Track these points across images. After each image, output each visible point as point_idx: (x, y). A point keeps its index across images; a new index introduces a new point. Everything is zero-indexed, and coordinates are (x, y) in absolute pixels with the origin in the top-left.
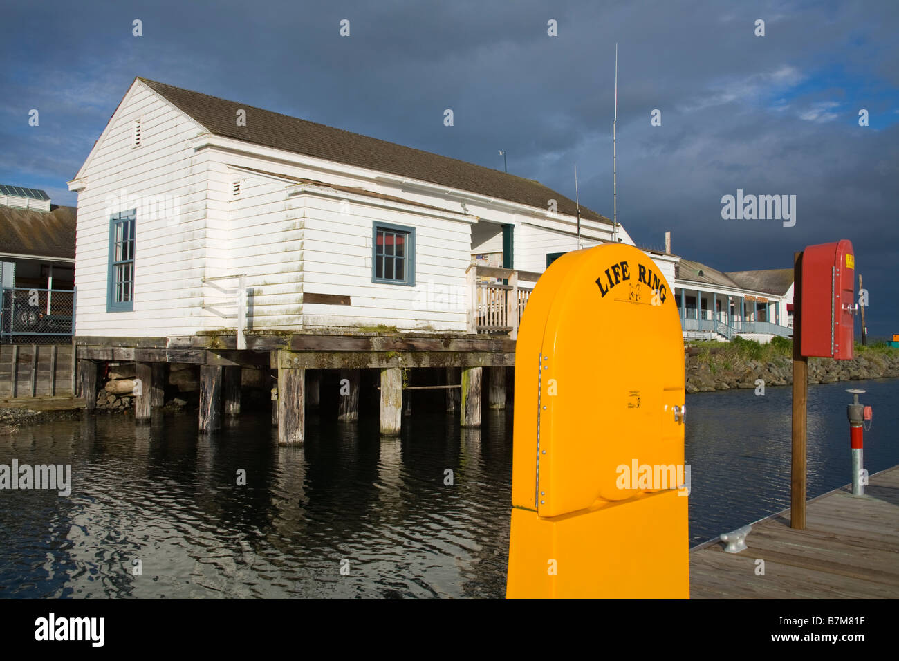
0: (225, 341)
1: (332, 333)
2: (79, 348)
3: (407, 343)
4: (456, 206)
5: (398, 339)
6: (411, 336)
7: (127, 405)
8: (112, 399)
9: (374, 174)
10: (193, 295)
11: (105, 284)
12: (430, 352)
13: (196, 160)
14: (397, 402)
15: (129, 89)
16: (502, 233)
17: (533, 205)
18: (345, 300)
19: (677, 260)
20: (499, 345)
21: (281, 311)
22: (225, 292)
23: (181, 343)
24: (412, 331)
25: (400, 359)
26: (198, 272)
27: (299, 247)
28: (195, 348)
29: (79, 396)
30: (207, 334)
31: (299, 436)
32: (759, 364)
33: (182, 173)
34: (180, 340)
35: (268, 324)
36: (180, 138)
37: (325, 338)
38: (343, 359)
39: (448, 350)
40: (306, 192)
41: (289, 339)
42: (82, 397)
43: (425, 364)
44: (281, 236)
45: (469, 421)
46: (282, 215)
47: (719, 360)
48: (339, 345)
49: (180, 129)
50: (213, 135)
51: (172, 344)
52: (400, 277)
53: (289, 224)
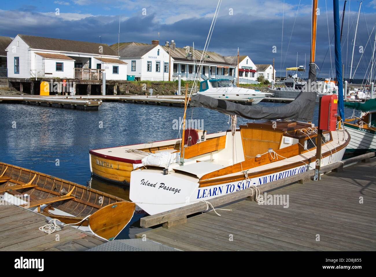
2: (9, 79)
5: (60, 79)
10: (29, 72)
11: (14, 69)
13: (29, 52)
15: (17, 36)
16: (89, 59)
18: (52, 74)
20: (79, 81)
21: (42, 75)
23: (28, 79)
26: (30, 69)
30: (32, 78)
33: (26, 53)
35: (40, 77)
37: (48, 79)
40: (45, 59)
41: (43, 79)
42: (10, 88)
44: (42, 65)
46: (42, 62)
50: (31, 48)
51: (26, 79)
52: (61, 70)
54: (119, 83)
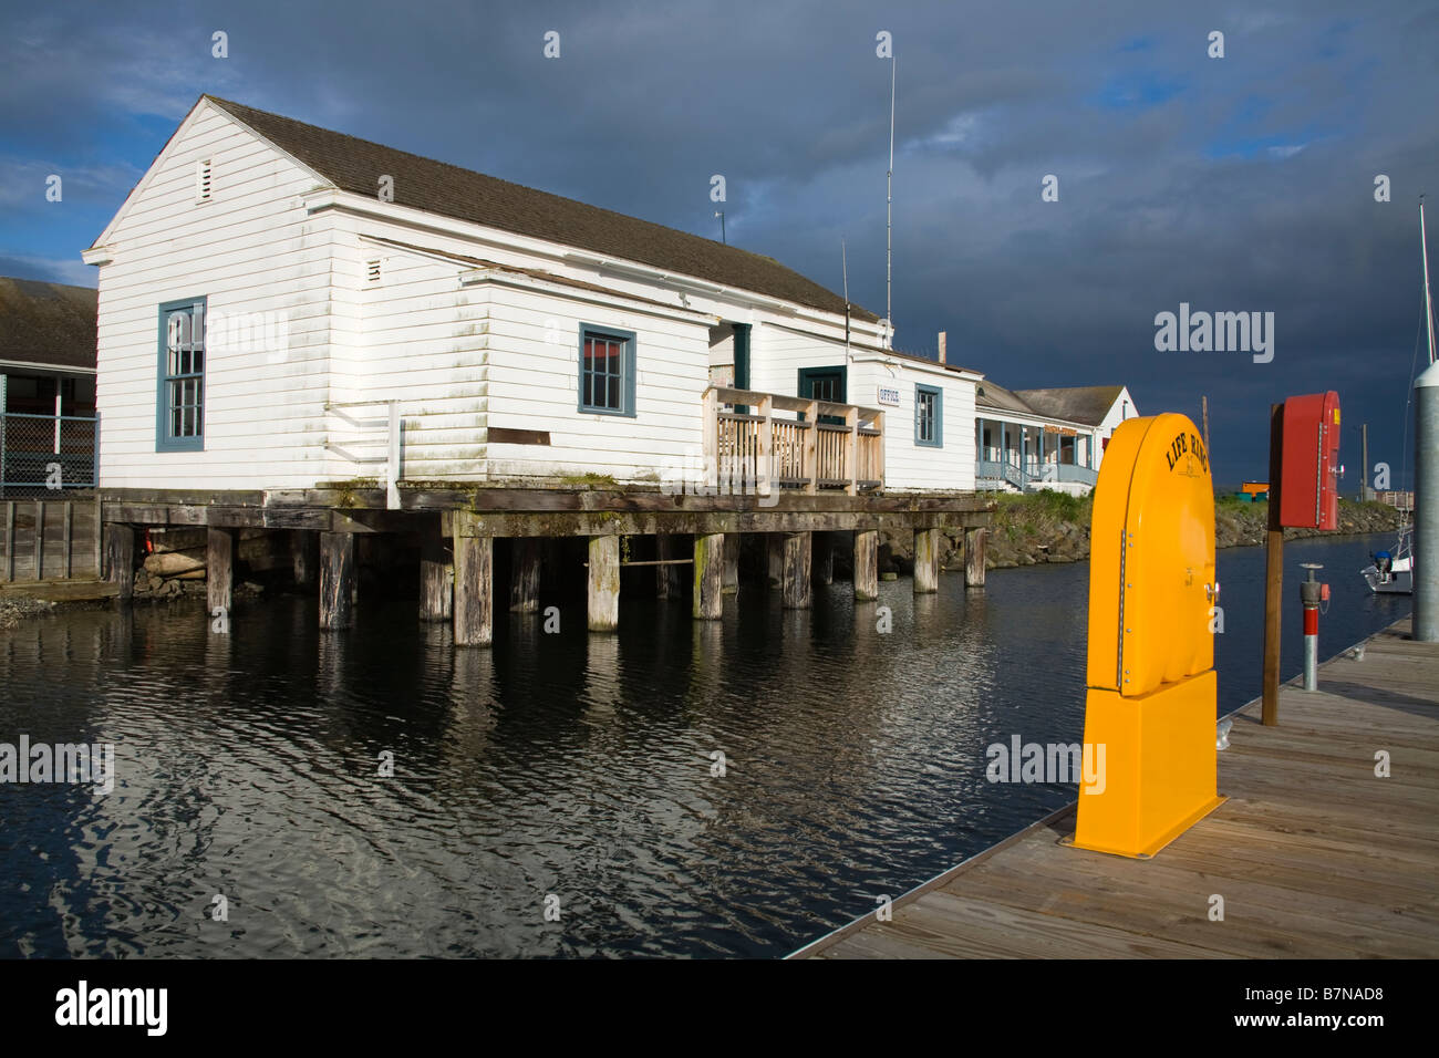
0: (365, 497)
1: (530, 486)
2: (106, 505)
3: (627, 499)
4: (672, 297)
5: (615, 494)
6: (631, 489)
7: (179, 592)
8: (156, 582)
9: (562, 250)
10: (308, 429)
11: (153, 409)
12: (658, 512)
13: (310, 228)
14: (614, 584)
15: (190, 113)
16: (732, 337)
17: (779, 297)
18: (542, 438)
19: (980, 378)
20: (748, 502)
21: (451, 454)
22: (358, 424)
23: (288, 499)
24: (632, 482)
25: (617, 522)
26: (319, 394)
27: (480, 361)
28: (314, 507)
29: (108, 577)
30: (335, 486)
31: (486, 634)
32: (1074, 527)
33: (286, 246)
34: (287, 494)
35: (430, 472)
36: (281, 192)
37: (519, 493)
38: (543, 523)
39: (681, 509)
40: (491, 281)
41: (472, 494)
42: (113, 579)
43: (650, 530)
44: (451, 344)
45: (706, 611)
46: (453, 313)
47: (1019, 521)
48: (539, 503)
49: (282, 178)
50: (340, 191)
51: (273, 500)
52: (614, 403)
53: (463, 326)
54: (955, 516)
